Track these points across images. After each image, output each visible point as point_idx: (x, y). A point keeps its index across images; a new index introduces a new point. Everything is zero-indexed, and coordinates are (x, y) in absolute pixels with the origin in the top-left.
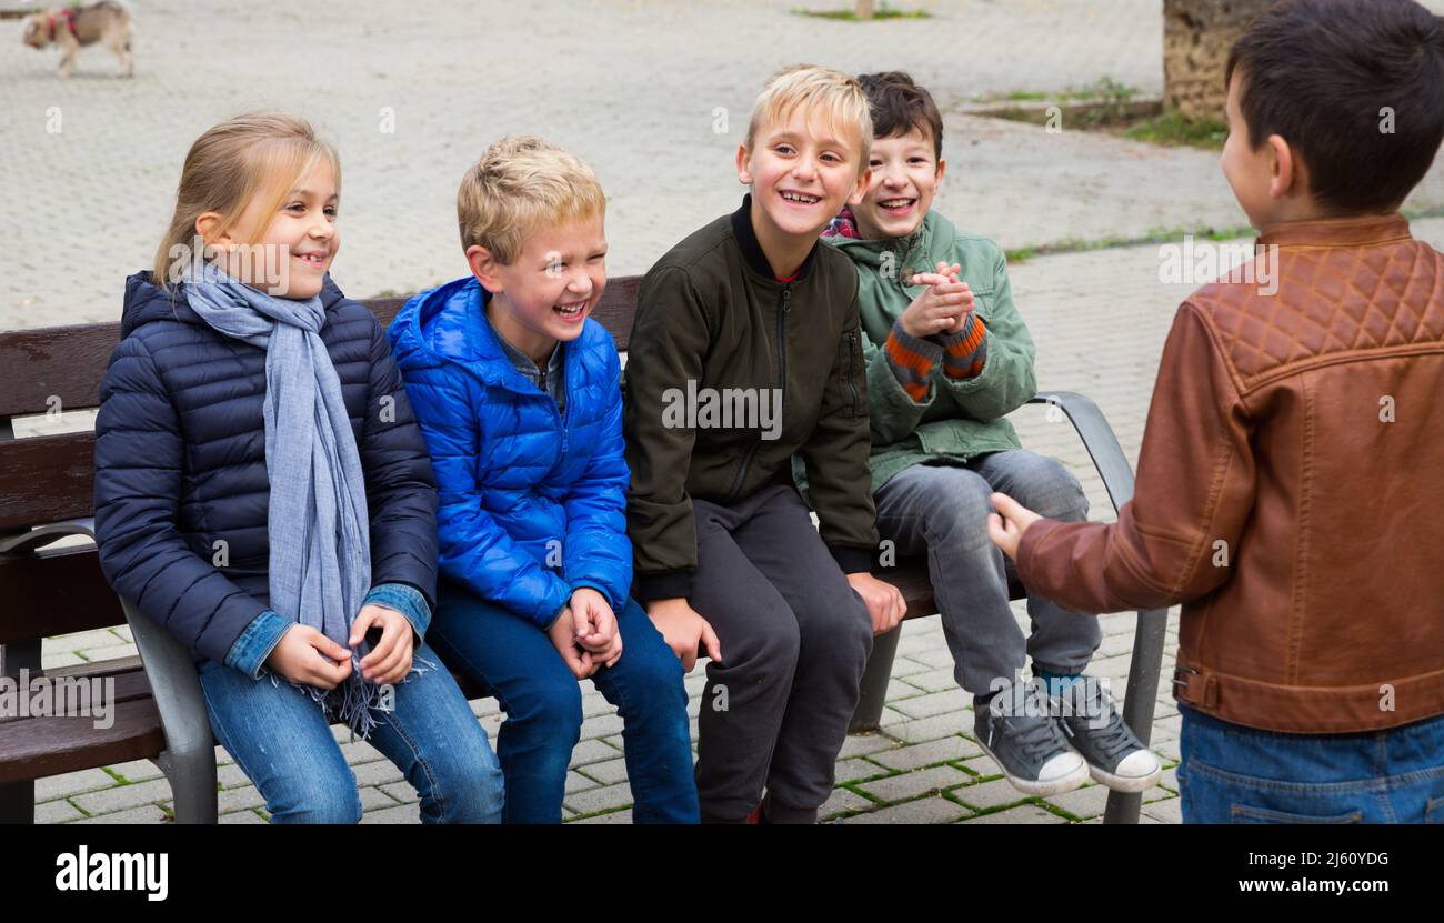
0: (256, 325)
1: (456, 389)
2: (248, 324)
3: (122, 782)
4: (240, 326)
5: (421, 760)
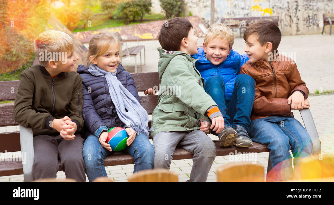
0: (100, 74)
4: (97, 74)
5: (136, 149)
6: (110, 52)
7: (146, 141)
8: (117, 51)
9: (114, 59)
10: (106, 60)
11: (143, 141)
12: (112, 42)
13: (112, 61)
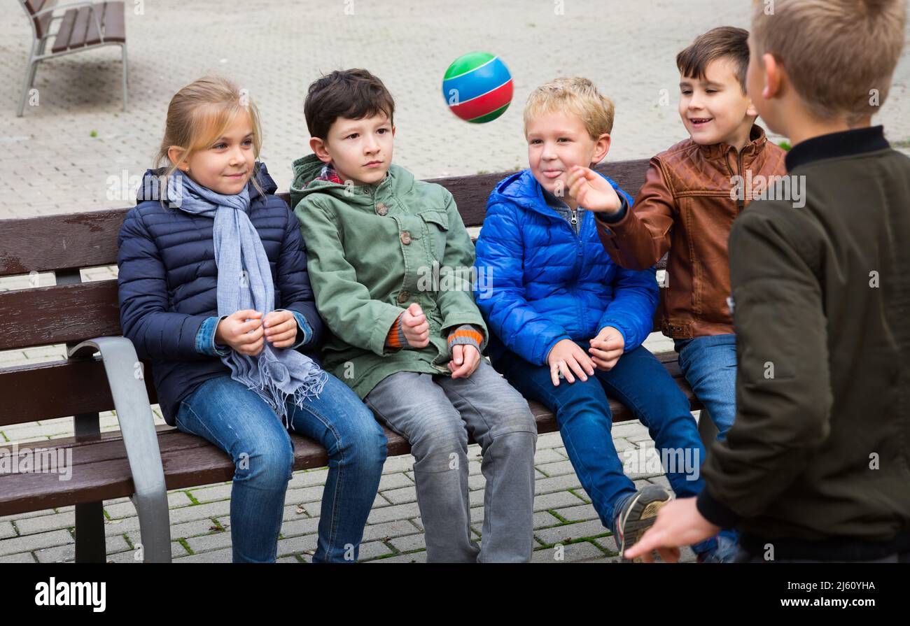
0: (204, 206)
1: (510, 216)
2: (199, 206)
3: (195, 503)
4: (194, 207)
5: (331, 426)
6: (227, 135)
7: (355, 401)
8: (247, 132)
9: (238, 155)
10: (214, 160)
11: (347, 401)
12: (232, 107)
13: (233, 162)
